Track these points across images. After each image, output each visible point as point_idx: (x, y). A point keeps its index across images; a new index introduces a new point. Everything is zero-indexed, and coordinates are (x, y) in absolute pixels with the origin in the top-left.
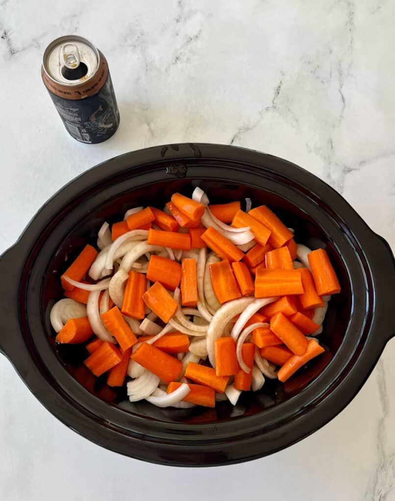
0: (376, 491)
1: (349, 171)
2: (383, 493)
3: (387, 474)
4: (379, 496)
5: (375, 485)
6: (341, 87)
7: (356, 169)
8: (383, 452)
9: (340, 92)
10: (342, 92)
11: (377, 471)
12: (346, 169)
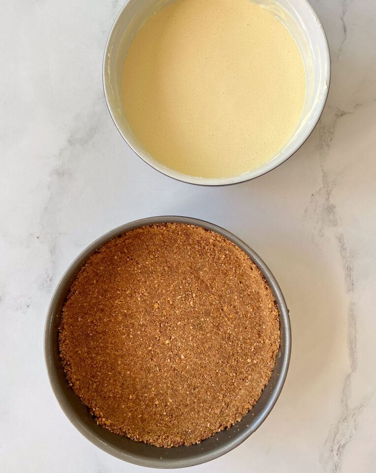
0: (336, 441)
1: (342, 115)
2: (342, 442)
3: (348, 426)
4: (338, 446)
5: (335, 435)
6: (344, 14)
7: (350, 113)
8: (347, 405)
9: (342, 19)
10: (344, 20)
11: (339, 422)
12: (339, 113)
